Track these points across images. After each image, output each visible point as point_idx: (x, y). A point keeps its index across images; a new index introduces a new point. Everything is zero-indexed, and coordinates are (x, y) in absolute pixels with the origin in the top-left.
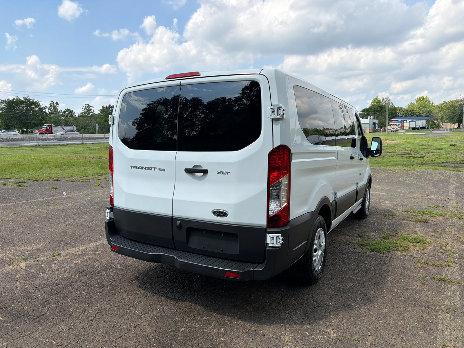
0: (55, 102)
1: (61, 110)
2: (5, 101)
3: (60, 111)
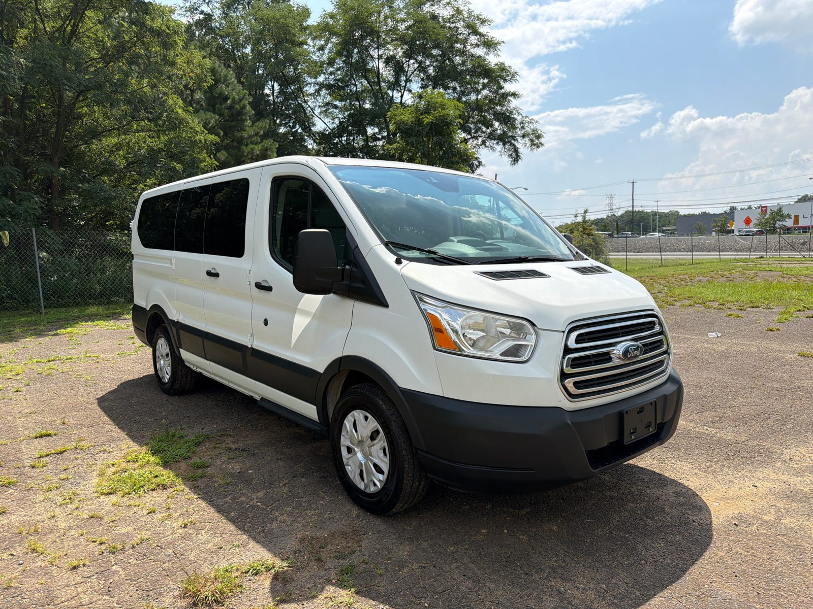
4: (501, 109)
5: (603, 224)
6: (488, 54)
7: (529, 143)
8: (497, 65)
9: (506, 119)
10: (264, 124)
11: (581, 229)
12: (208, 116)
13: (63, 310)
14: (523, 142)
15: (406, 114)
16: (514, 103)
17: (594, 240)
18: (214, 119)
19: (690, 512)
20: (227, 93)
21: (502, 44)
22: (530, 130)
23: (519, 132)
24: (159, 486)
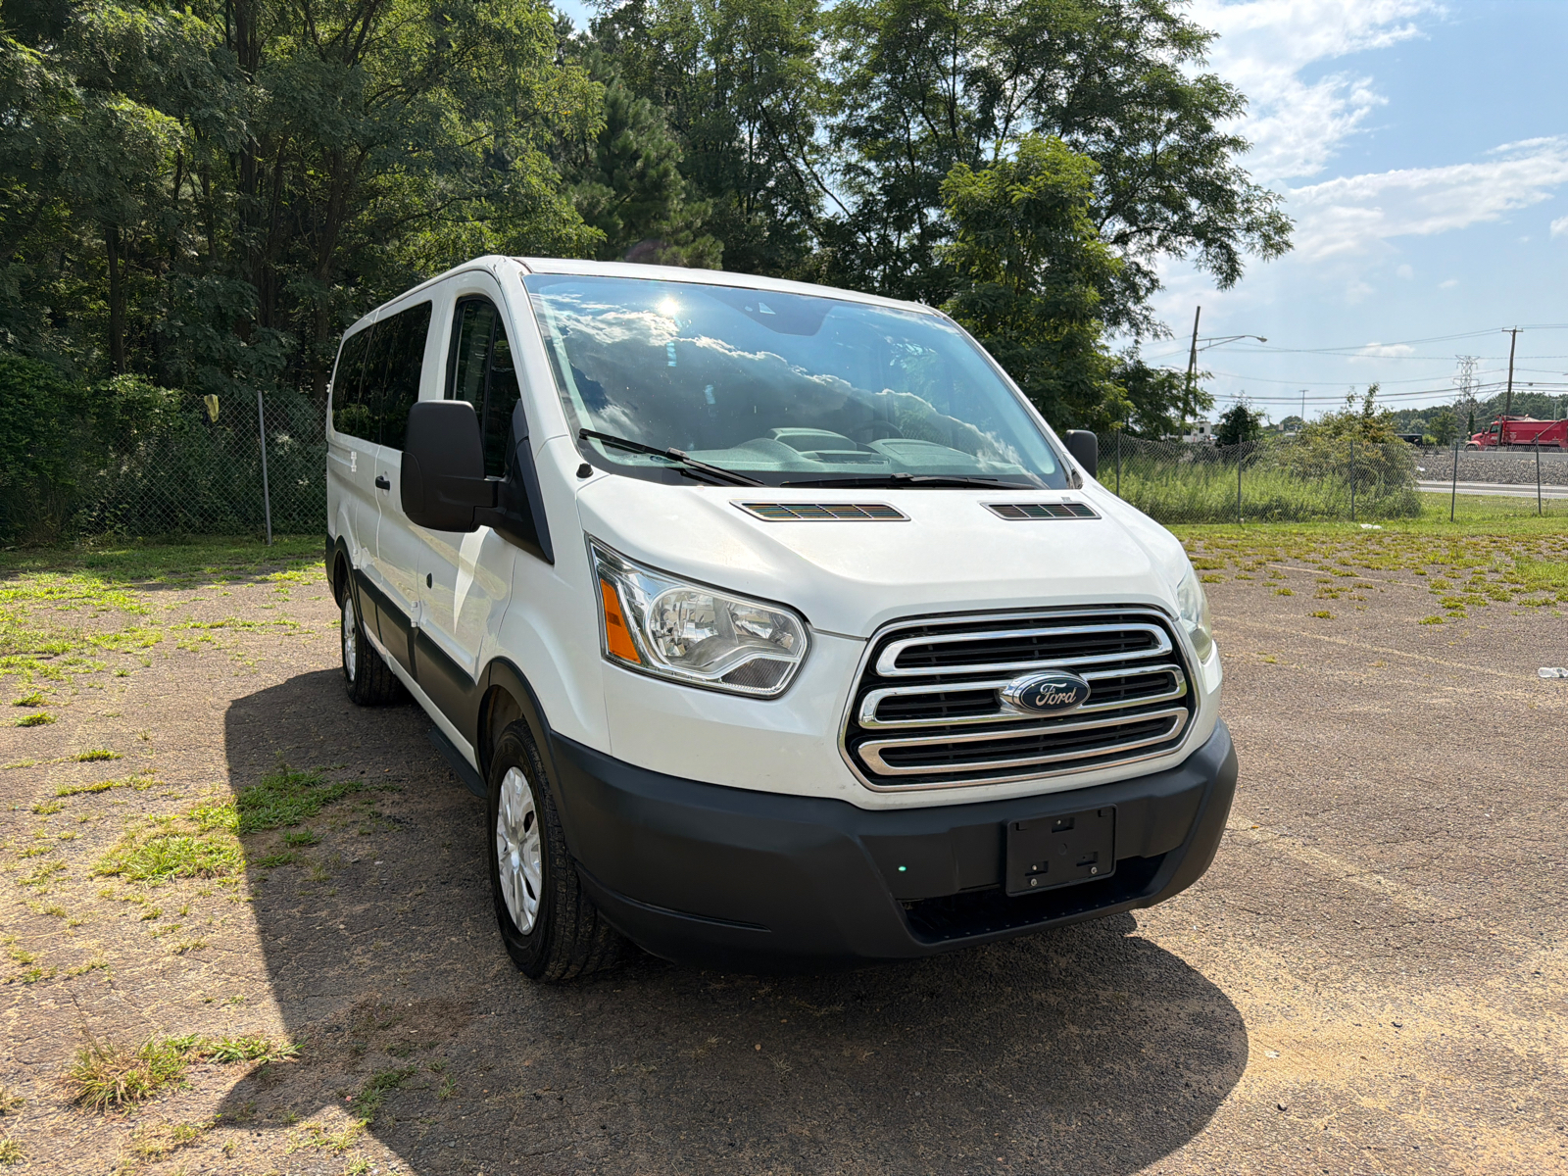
4: (1206, 174)
5: (1440, 420)
6: (1181, 60)
7: (1259, 243)
8: (1199, 80)
9: (1217, 194)
10: (704, 207)
11: (1358, 427)
12: (596, 192)
13: (306, 538)
14: (1248, 240)
15: (980, 184)
16: (1233, 160)
17: (1386, 452)
18: (604, 195)
19: (1194, 1063)
20: (635, 146)
21: (1214, 39)
22: (1263, 215)
23: (1240, 221)
24: (200, 870)
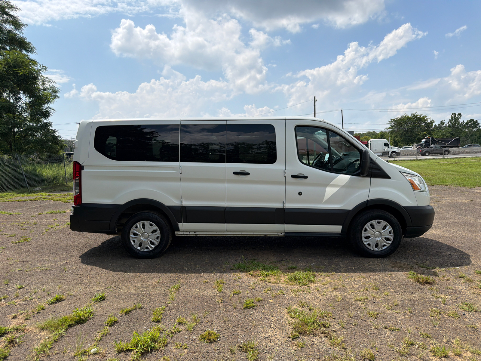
0: (457, 114)
1: (463, 121)
2: (394, 120)
3: (462, 123)
